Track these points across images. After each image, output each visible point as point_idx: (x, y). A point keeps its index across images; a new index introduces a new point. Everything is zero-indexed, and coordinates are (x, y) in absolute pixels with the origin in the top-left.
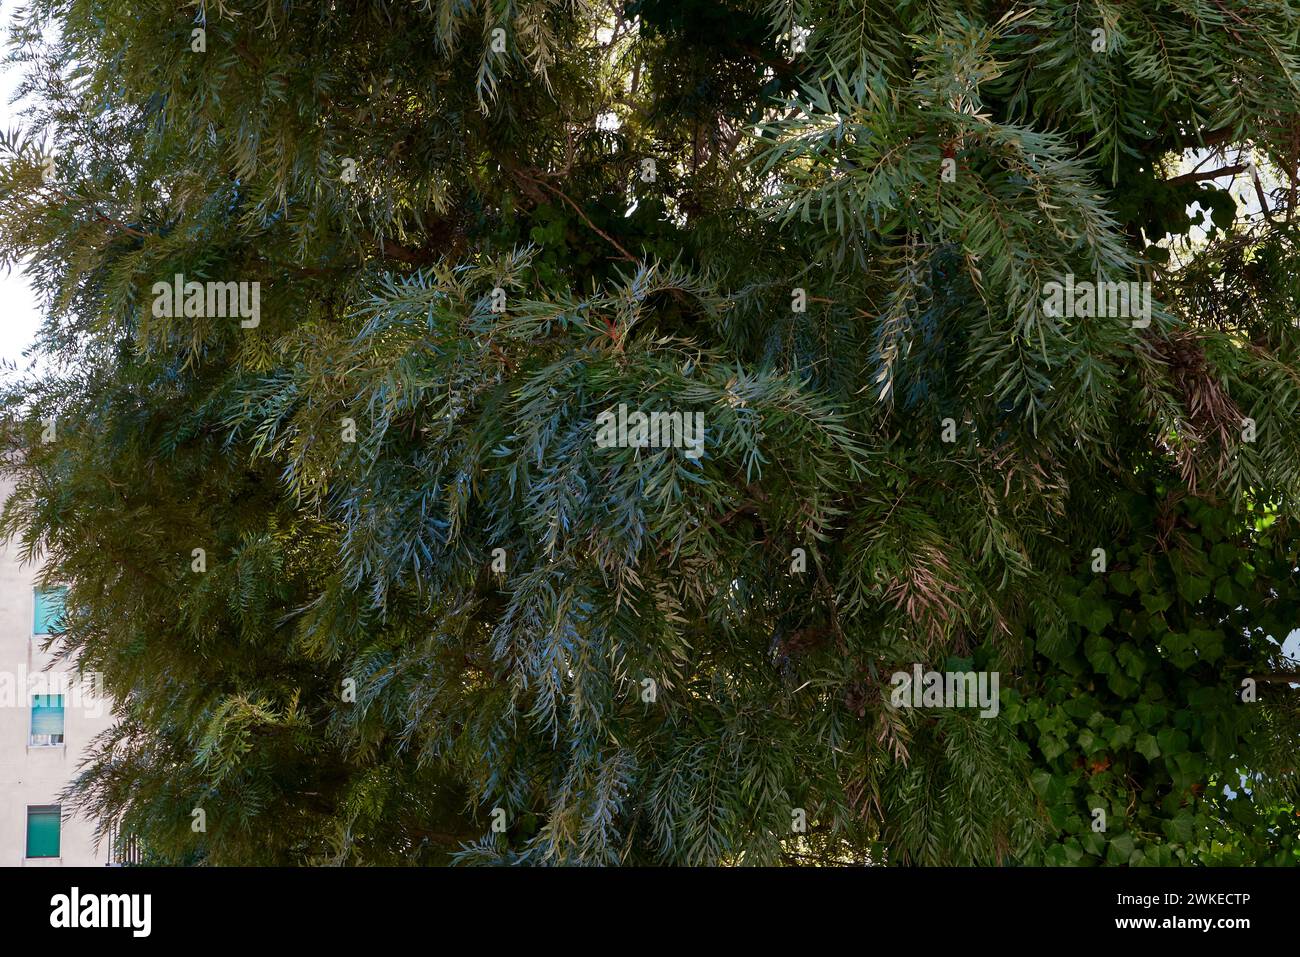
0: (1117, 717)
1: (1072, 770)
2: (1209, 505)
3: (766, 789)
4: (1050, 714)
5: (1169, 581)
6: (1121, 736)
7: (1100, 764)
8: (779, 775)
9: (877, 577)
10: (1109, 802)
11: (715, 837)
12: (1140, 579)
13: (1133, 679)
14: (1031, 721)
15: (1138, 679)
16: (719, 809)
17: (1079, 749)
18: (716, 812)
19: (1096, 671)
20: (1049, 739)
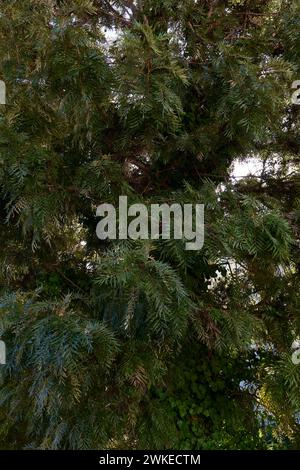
0: (199, 405)
1: (188, 420)
4: (182, 404)
5: (211, 368)
6: (200, 410)
7: (195, 418)
9: (126, 375)
10: (198, 428)
12: (204, 367)
13: (203, 394)
17: (190, 414)
19: (194, 392)
20: (182, 411)
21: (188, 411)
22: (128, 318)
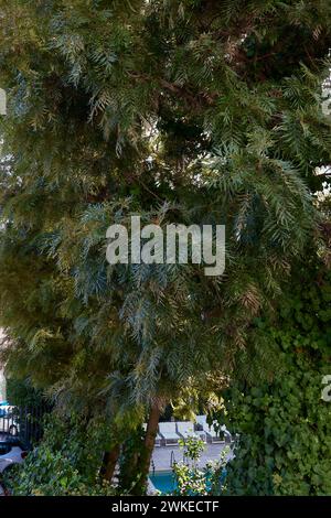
0: (305, 336)
1: (292, 352)
4: (285, 335)
5: (320, 295)
6: (307, 342)
7: (300, 350)
8: (206, 354)
9: (236, 295)
10: (303, 362)
12: (312, 294)
14: (279, 337)
15: (311, 324)
18: (187, 365)
19: (299, 322)
20: (285, 342)
21: (291, 343)
22: (239, 227)
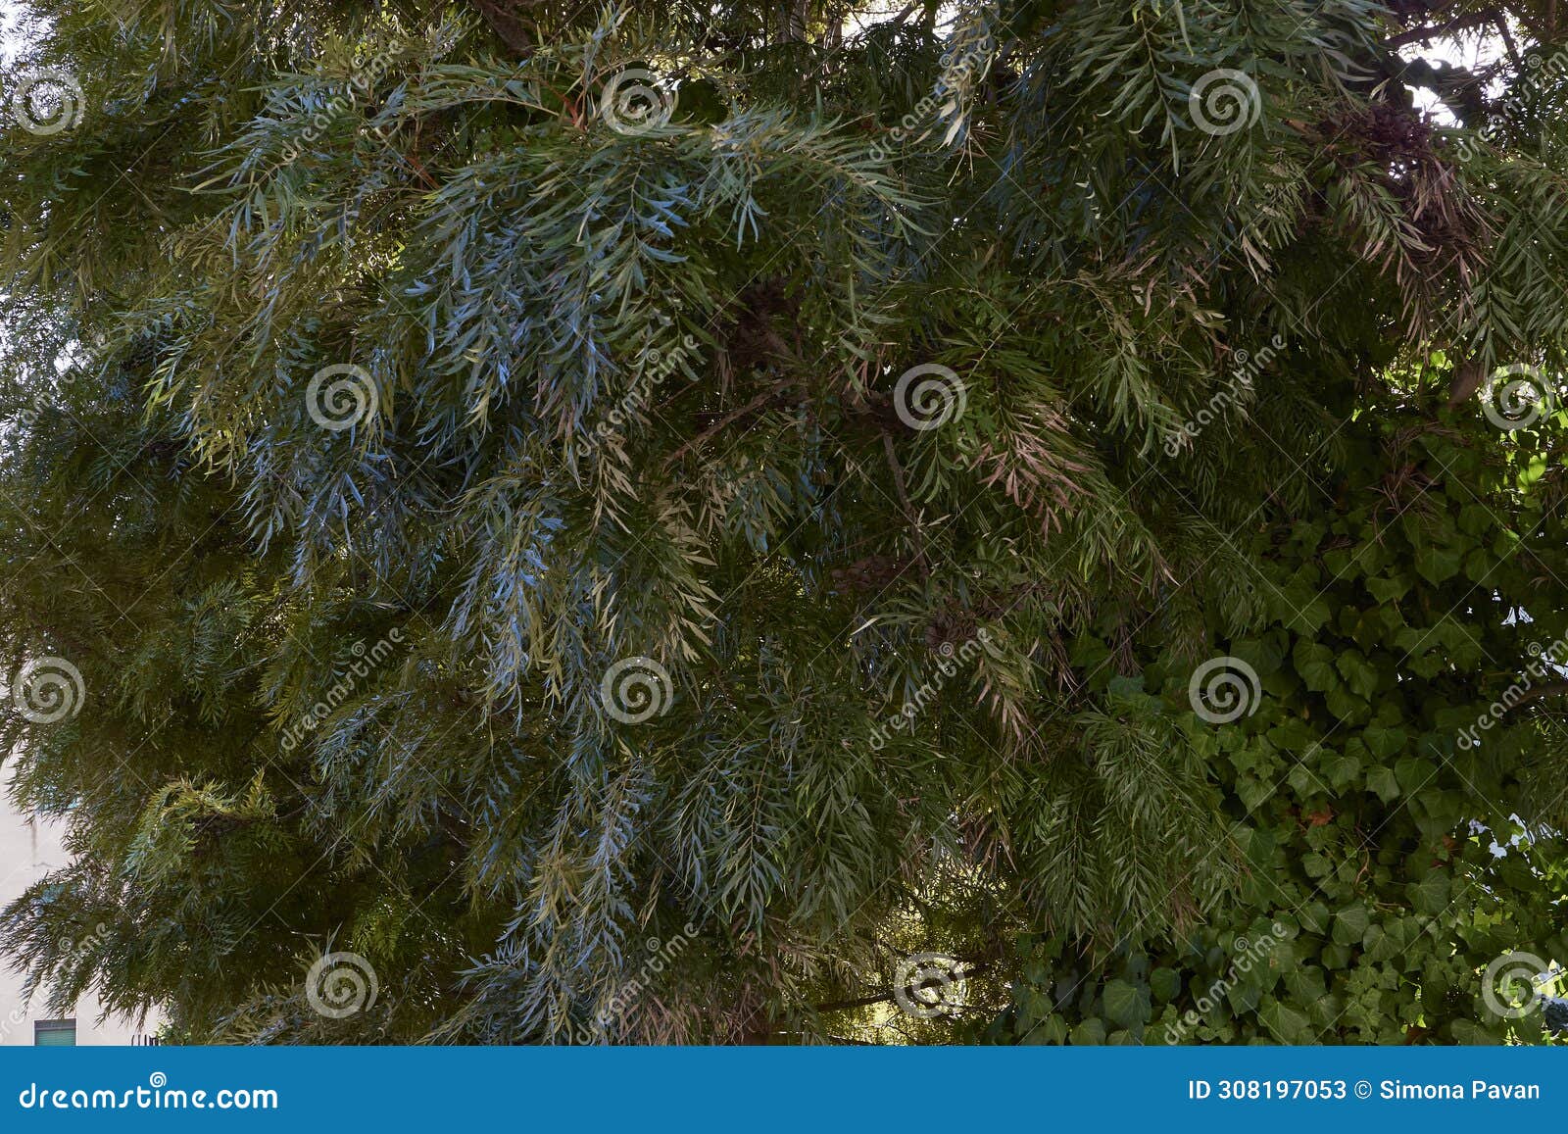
0: (1341, 750)
1: (1282, 821)
2: (1454, 444)
3: (832, 797)
4: (1249, 745)
5: (1403, 558)
6: (1346, 771)
7: (1322, 816)
8: (851, 777)
9: (960, 444)
10: (1333, 863)
11: (761, 868)
12: (1364, 556)
13: (1361, 697)
14: (1224, 755)
15: (1368, 697)
16: (766, 828)
17: (1291, 794)
18: (761, 832)
19: (1311, 688)
20: (1250, 781)
